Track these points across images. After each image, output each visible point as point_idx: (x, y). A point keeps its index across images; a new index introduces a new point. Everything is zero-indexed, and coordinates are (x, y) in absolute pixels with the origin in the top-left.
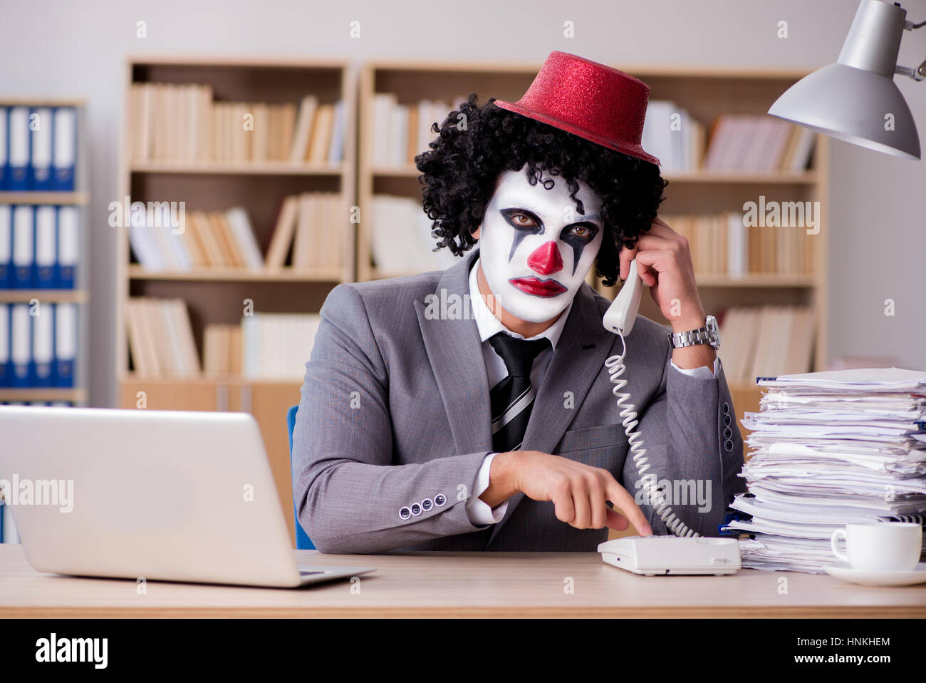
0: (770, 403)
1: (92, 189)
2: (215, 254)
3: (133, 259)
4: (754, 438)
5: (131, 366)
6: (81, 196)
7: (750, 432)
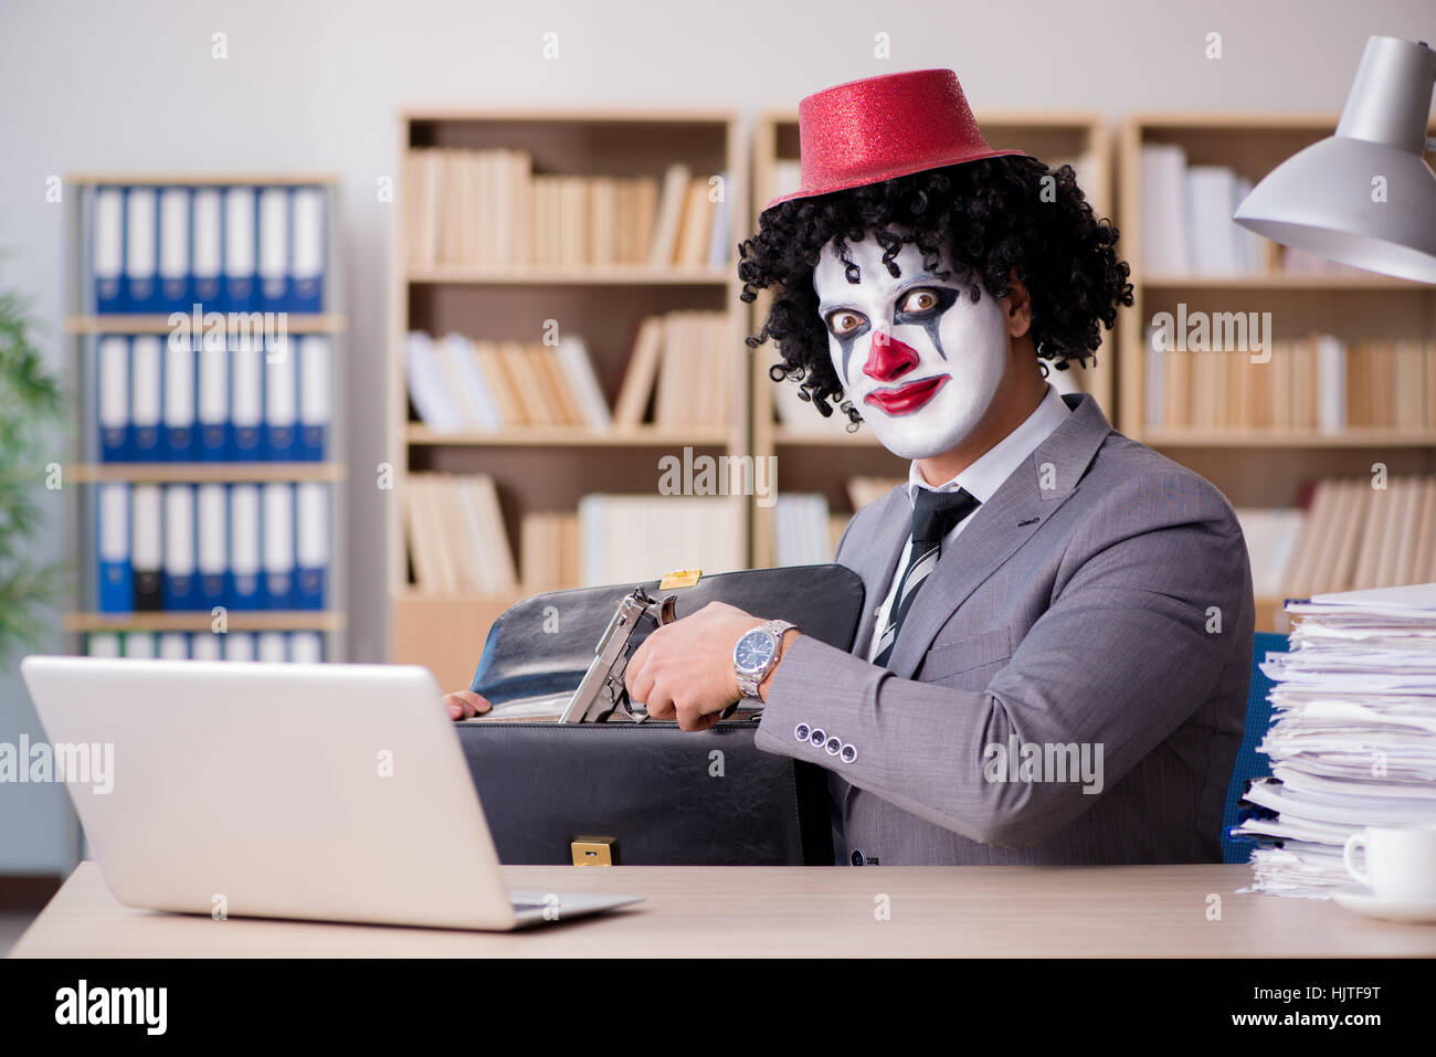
0: (1306, 639)
1: (351, 312)
2: (538, 407)
3: (413, 415)
4: (1282, 692)
5: (412, 577)
6: (333, 321)
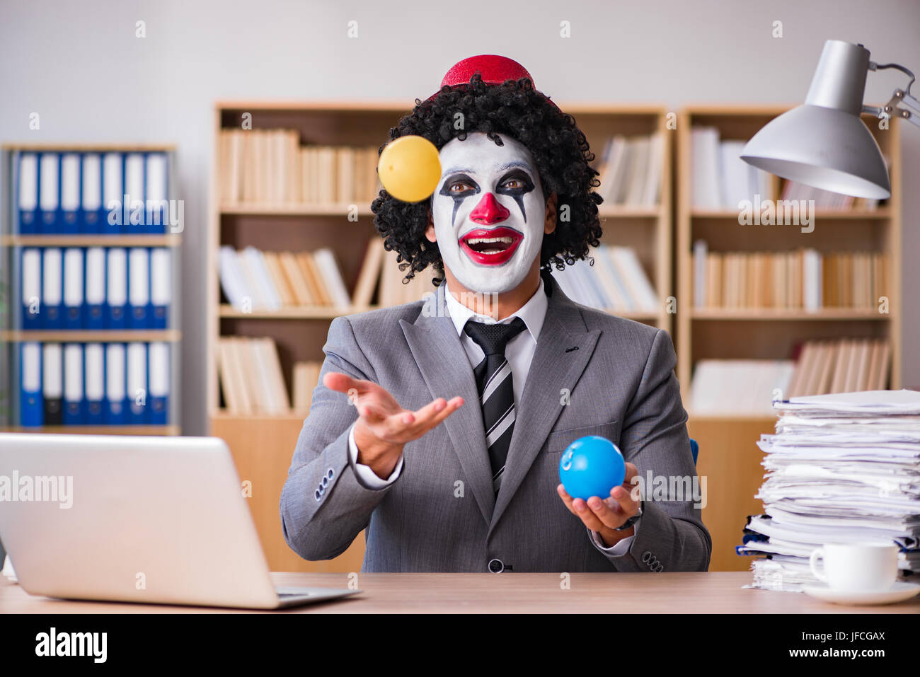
0: (786, 426)
1: (184, 233)
3: (224, 299)
4: (771, 460)
5: (223, 403)
6: (173, 238)
7: (766, 454)
